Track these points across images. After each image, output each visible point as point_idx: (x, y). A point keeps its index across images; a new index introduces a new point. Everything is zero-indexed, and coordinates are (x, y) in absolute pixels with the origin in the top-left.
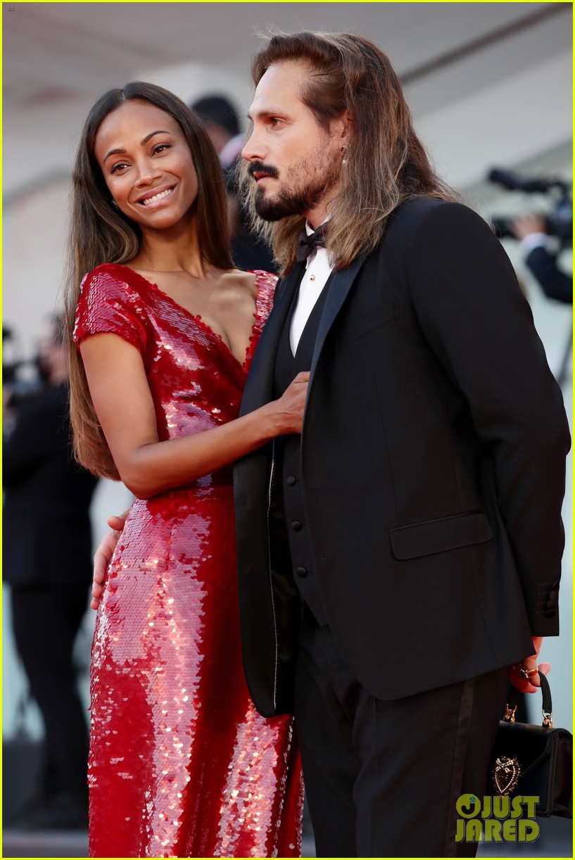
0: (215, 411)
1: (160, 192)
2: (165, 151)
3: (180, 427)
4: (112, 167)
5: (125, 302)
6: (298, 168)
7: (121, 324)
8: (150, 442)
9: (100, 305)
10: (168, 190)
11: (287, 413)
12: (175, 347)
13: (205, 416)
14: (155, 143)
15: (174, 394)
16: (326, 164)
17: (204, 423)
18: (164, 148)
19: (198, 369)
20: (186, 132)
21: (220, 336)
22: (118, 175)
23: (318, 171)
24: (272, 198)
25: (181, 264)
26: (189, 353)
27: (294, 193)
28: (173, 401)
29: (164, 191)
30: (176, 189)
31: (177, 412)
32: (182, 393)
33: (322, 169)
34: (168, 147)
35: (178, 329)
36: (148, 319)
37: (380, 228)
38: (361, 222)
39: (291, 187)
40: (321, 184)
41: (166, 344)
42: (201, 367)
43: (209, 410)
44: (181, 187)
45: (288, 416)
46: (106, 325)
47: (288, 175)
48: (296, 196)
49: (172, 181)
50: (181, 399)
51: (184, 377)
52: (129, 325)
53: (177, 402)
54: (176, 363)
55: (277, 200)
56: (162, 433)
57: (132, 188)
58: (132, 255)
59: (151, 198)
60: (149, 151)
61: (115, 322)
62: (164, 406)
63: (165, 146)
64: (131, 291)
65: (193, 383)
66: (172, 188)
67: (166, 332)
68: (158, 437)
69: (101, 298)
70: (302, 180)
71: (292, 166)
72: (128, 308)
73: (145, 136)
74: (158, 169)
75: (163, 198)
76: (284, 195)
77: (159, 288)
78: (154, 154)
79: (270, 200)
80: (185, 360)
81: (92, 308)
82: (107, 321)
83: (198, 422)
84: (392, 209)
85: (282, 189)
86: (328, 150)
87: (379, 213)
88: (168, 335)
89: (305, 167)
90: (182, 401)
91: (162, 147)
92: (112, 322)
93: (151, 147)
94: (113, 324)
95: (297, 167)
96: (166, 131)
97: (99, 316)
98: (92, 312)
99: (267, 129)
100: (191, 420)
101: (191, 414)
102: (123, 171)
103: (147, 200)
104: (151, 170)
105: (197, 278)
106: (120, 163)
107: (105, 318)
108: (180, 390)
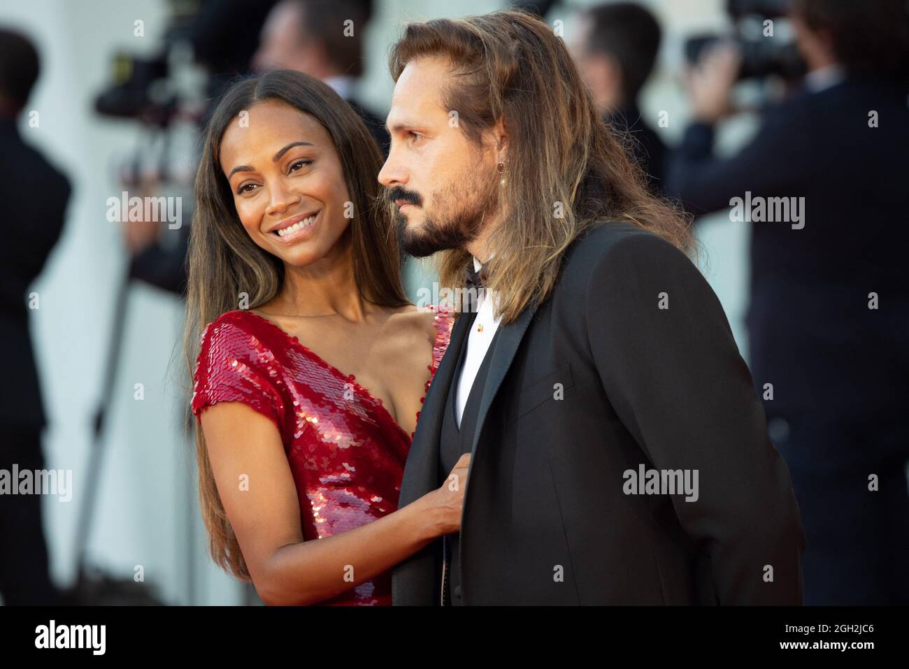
0: (376, 499)
1: (298, 222)
2: (305, 168)
3: (331, 523)
4: (239, 186)
5: (255, 363)
6: (446, 194)
7: (250, 392)
8: (291, 542)
9: (223, 367)
10: (308, 218)
11: (448, 508)
12: (321, 419)
13: (363, 506)
14: (290, 158)
15: (322, 480)
16: (481, 186)
17: (361, 515)
18: (304, 165)
19: (351, 445)
20: (336, 140)
21: (380, 401)
22: (246, 198)
23: (471, 196)
24: (416, 230)
25: (334, 306)
26: (338, 426)
27: (442, 224)
28: (320, 489)
29: (302, 220)
30: (318, 216)
31: (327, 503)
32: (332, 478)
33: (476, 193)
34: (309, 162)
35: (324, 395)
36: (284, 384)
37: (551, 270)
38: (527, 262)
39: (439, 217)
40: (476, 212)
41: (309, 416)
42: (354, 444)
43: (368, 498)
44: (326, 214)
45: (450, 511)
46: (230, 393)
47: (434, 202)
48: (446, 227)
49: (313, 207)
50: (329, 485)
51: (335, 457)
52: (260, 392)
53: (326, 489)
54: (323, 440)
55: (421, 232)
56: (307, 531)
57: (263, 216)
58: (268, 297)
59: (286, 228)
60: (283, 168)
61: (242, 389)
62: (310, 495)
63: (304, 162)
64: (263, 348)
65: (346, 465)
66: (314, 215)
67: (308, 399)
68: (302, 537)
69: (224, 359)
70: (452, 208)
71: (438, 191)
72: (258, 369)
73: (278, 149)
74: (295, 192)
75: (301, 229)
76: (430, 226)
77: (300, 342)
78: (290, 172)
79: (413, 232)
80: (336, 436)
81: (212, 371)
82: (232, 388)
83: (354, 514)
84: (565, 244)
85: (427, 219)
86: (481, 168)
87: (550, 251)
88: (311, 404)
89: (453, 192)
90: (332, 488)
91: (300, 163)
92: (238, 389)
93: (286, 163)
94: (239, 392)
95: (444, 192)
96: (307, 142)
97: (221, 381)
98: (213, 375)
99: (408, 145)
100: (345, 513)
101: (344, 505)
102: (253, 191)
103: (281, 231)
104: (285, 193)
105: (354, 323)
106: (247, 183)
107: (229, 384)
108: (329, 474)
